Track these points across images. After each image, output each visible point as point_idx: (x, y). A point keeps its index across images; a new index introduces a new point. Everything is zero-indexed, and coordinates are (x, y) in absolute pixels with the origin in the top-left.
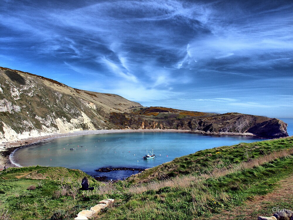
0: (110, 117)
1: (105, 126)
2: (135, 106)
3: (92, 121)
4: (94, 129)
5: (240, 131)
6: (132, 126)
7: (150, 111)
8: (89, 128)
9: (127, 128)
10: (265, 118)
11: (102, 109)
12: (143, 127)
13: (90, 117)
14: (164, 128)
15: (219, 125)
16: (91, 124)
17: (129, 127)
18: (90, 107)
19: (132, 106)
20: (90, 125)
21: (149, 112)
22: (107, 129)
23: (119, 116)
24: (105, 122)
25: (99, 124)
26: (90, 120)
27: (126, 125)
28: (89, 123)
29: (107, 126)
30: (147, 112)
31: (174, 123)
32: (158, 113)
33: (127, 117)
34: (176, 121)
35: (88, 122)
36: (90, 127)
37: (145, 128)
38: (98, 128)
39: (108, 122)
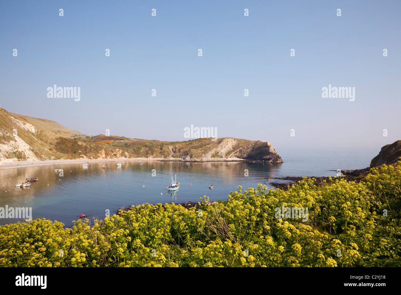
0: (57, 144)
1: (51, 155)
2: (78, 135)
3: (32, 148)
4: (35, 159)
5: (224, 157)
6: (88, 155)
7: (101, 138)
8: (28, 158)
9: (82, 157)
10: (248, 141)
11: (44, 133)
12: (104, 156)
13: (27, 143)
14: (130, 157)
15: (199, 151)
16: (31, 153)
17: (84, 156)
18: (27, 130)
19: (74, 135)
20: (28, 153)
21: (100, 140)
22: (54, 159)
23: (69, 142)
24: (50, 150)
25: (41, 152)
26: (28, 147)
27: (80, 154)
28: (27, 151)
29: (54, 156)
30: (98, 140)
31: (141, 151)
32: (113, 141)
33: (80, 143)
34: (143, 149)
35: (25, 150)
36: (29, 156)
37: (106, 158)
38: (41, 157)
39: (54, 150)
